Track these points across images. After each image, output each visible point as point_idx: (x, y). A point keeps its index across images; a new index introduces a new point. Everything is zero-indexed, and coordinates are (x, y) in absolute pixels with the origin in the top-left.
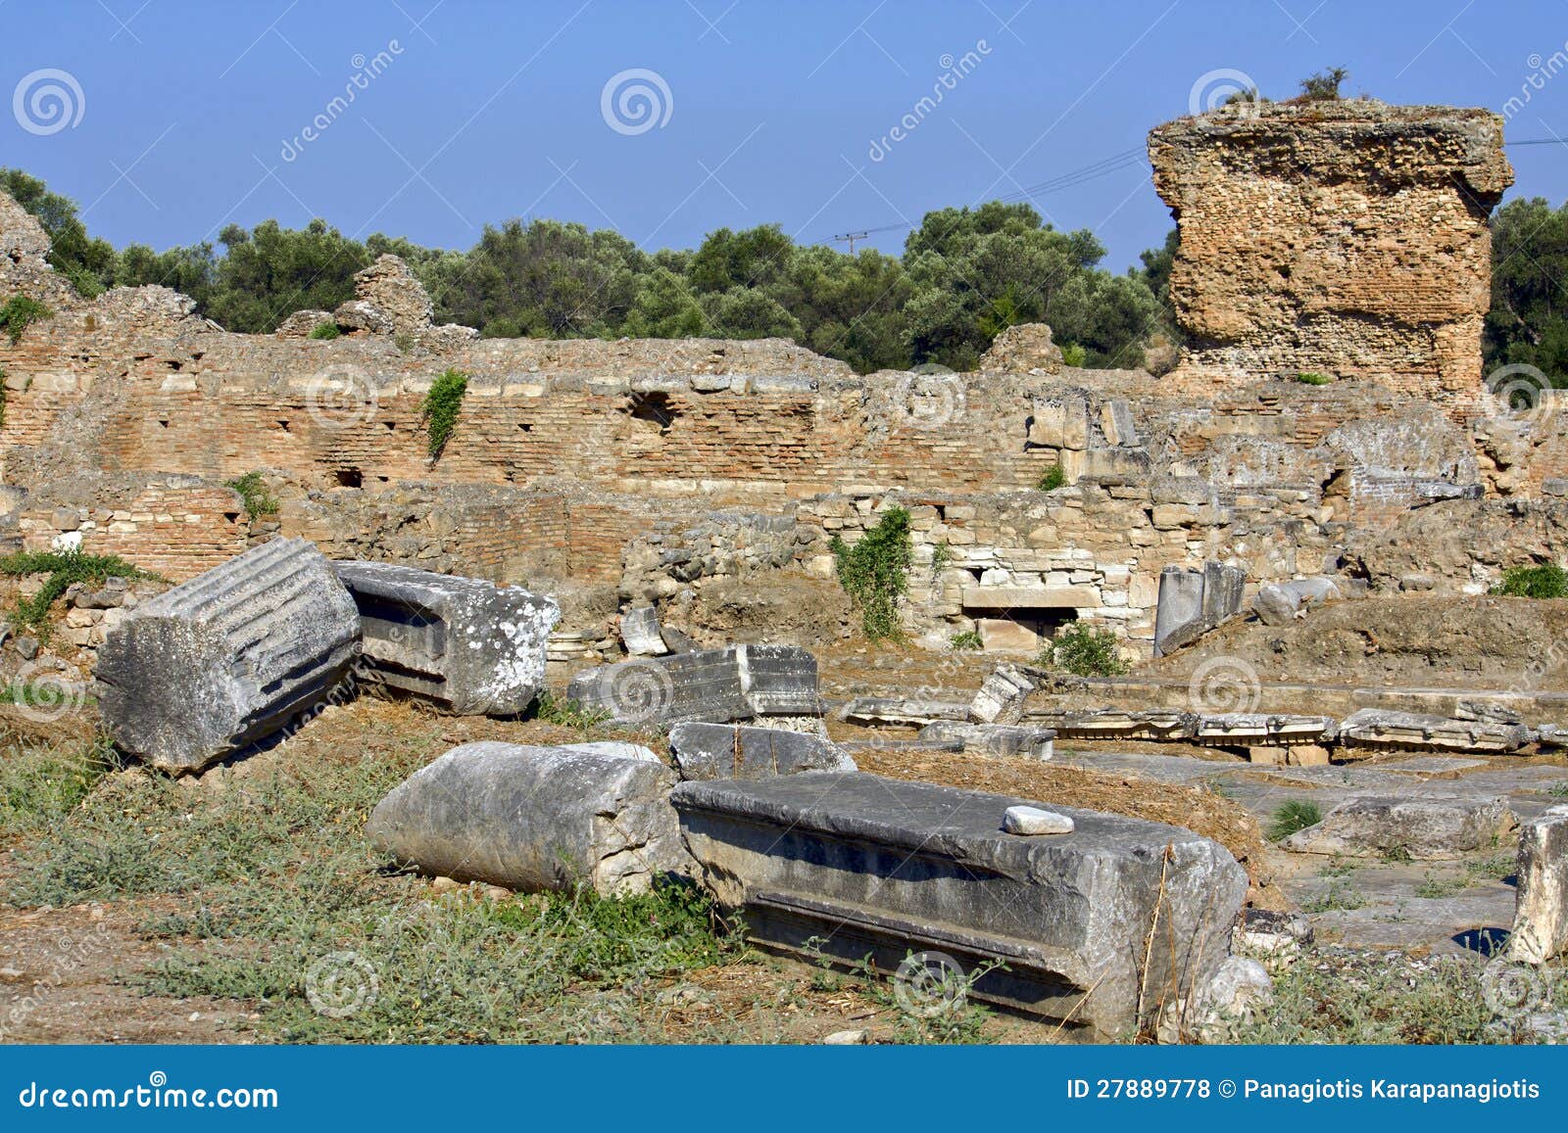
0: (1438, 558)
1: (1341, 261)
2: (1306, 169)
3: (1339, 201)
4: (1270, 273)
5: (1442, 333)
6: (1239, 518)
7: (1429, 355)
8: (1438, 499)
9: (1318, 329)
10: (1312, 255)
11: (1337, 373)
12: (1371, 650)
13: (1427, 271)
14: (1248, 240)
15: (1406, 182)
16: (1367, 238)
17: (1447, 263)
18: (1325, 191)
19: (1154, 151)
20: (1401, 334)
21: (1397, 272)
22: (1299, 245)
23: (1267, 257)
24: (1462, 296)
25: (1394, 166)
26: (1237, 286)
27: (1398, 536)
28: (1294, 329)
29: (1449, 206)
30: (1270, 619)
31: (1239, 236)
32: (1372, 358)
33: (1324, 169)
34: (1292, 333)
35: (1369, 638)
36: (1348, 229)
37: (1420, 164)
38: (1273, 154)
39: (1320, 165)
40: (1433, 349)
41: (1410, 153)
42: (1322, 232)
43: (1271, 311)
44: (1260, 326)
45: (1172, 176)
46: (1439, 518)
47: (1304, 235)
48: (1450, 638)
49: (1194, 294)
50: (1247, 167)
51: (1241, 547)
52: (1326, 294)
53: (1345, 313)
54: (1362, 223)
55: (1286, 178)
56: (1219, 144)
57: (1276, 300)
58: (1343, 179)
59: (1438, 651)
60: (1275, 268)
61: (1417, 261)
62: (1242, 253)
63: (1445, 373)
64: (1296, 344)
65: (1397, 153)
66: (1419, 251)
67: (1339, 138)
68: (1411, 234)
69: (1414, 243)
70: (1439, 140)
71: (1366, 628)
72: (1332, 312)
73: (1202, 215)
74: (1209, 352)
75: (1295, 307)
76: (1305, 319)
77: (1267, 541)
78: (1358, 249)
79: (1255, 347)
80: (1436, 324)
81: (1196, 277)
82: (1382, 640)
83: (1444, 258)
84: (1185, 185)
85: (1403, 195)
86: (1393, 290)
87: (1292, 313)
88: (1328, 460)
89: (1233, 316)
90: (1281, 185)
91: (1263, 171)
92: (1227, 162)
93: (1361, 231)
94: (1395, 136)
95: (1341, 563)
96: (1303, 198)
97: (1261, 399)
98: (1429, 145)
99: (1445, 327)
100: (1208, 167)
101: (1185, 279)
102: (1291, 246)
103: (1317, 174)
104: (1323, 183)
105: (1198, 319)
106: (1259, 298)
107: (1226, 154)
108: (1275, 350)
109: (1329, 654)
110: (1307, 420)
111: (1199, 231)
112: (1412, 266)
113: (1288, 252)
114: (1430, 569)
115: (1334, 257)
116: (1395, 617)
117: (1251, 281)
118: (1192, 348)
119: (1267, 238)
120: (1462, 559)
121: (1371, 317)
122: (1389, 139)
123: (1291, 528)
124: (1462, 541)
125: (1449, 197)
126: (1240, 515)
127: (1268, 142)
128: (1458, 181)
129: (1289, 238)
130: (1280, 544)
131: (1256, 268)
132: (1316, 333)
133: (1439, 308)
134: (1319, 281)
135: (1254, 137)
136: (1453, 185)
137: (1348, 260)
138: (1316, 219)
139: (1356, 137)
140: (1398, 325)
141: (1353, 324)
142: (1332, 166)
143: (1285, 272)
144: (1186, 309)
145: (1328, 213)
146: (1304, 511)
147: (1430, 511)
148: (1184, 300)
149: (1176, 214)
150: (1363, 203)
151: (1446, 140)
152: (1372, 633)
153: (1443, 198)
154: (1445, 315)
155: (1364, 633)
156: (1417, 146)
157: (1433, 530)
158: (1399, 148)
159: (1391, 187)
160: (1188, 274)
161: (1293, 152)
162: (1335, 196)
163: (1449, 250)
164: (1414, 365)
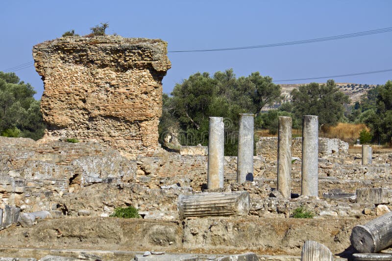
0: (92, 204)
1: (105, 97)
2: (92, 62)
3: (105, 74)
4: (78, 101)
5: (143, 124)
6: (27, 190)
7: (138, 133)
8: (94, 183)
9: (96, 123)
10: (94, 94)
11: (103, 139)
12: (59, 236)
13: (137, 101)
14: (70, 89)
15: (130, 67)
16: (115, 88)
17: (145, 98)
18: (100, 70)
19: (35, 54)
20: (128, 125)
21: (126, 101)
22: (90, 91)
23: (77, 95)
24: (151, 111)
25: (126, 61)
26: (66, 106)
27: (78, 196)
28: (88, 123)
29: (146, 76)
30: (24, 225)
31: (67, 87)
32: (117, 134)
33: (99, 62)
34: (87, 124)
35: (59, 232)
36: (108, 85)
37: (135, 60)
38: (80, 56)
39: (98, 60)
40: (140, 131)
41: (132, 56)
42: (98, 86)
43: (79, 116)
44: (75, 122)
45: (41, 64)
46: (93, 190)
47: (92, 87)
48: (87, 232)
49: (50, 109)
50: (70, 61)
51: (27, 201)
52: (99, 109)
53: (107, 117)
54: (113, 82)
55: (85, 65)
56: (59, 52)
57: (80, 112)
58: (106, 66)
59: (83, 236)
60: (80, 99)
61: (134, 97)
62: (68, 93)
63: (144, 140)
64: (88, 128)
65: (127, 56)
66: (134, 93)
67: (105, 50)
68: (132, 87)
69: (133, 90)
70: (143, 51)
71: (57, 228)
72: (102, 116)
73: (53, 79)
74: (55, 131)
75: (88, 114)
76: (91, 119)
77: (38, 199)
78: (112, 93)
79: (73, 129)
80: (141, 121)
81: (50, 102)
82: (63, 233)
83: (144, 96)
84: (47, 67)
85: (129, 72)
86: (124, 108)
87: (87, 116)
88: (72, 170)
89: (65, 117)
90: (83, 68)
91: (76, 62)
92: (63, 59)
93: (113, 86)
94: (126, 50)
95: (58, 206)
96: (91, 73)
97: (53, 148)
98: (138, 53)
99: (144, 122)
100: (55, 61)
101: (46, 103)
102: (86, 91)
103: (96, 64)
104: (99, 67)
105: (51, 119)
106: (74, 111)
107: (62, 56)
108: (80, 130)
109: (45, 237)
110: (70, 156)
111: (52, 85)
112: (132, 99)
113: (85, 93)
114: (89, 208)
115: (103, 96)
116: (68, 224)
117: (71, 104)
118: (49, 129)
119: (77, 88)
120: (101, 205)
121: (116, 118)
122: (123, 50)
123: (48, 194)
124: (101, 198)
125: (146, 73)
126: (28, 189)
127: (78, 51)
128: (149, 67)
129: (86, 88)
130: (43, 200)
131: (73, 99)
132: (95, 124)
133: (142, 115)
134: (97, 105)
135: (72, 49)
136: (148, 68)
137: (108, 96)
138: (96, 81)
139: (111, 50)
140: (126, 121)
141: (110, 121)
142: (102, 61)
143: (84, 101)
144: (47, 115)
145: (101, 79)
146: (53, 188)
147: (90, 187)
148: (46, 111)
149: (43, 78)
150: (114, 75)
151: (145, 51)
152: (60, 230)
153: (144, 73)
154: (144, 118)
155: (57, 230)
156: (134, 53)
157: (90, 194)
158: (127, 54)
159: (125, 69)
160: (47, 101)
161: (87, 55)
162: (103, 72)
163: (146, 93)
164: (133, 136)
